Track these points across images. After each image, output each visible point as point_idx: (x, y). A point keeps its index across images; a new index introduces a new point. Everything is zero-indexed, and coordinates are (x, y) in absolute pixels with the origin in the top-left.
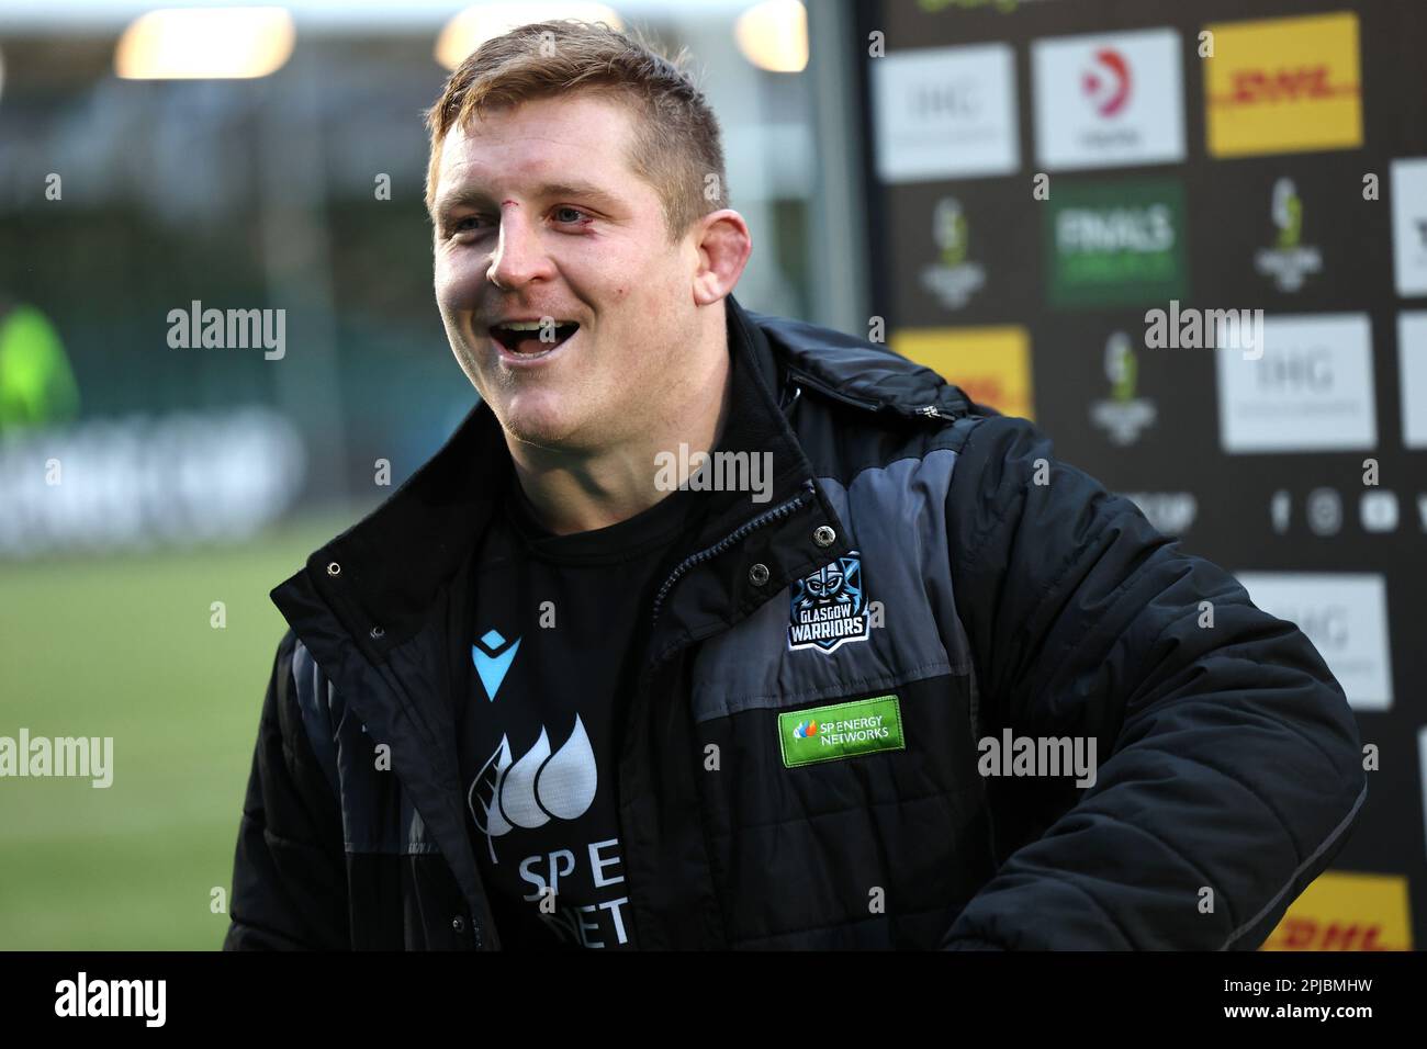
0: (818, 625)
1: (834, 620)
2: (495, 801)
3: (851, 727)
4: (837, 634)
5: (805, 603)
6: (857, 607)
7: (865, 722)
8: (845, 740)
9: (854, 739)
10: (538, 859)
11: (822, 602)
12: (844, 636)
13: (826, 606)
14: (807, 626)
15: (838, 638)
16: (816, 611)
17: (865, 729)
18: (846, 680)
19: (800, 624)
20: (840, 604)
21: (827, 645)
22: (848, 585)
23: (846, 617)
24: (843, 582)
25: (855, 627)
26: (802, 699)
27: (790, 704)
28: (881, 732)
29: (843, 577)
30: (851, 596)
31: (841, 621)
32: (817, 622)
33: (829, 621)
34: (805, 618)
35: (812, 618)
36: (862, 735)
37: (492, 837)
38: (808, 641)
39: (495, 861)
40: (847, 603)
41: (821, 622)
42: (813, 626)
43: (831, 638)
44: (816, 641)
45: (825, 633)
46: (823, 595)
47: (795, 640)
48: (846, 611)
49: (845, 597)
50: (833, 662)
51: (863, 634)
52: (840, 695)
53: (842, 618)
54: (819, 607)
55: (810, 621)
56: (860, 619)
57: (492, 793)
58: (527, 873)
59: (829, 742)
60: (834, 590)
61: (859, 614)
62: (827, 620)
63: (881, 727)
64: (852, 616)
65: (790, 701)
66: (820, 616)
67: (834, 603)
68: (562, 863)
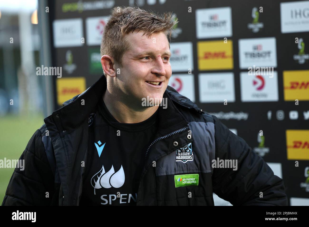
0: (182, 156)
1: (186, 155)
2: (98, 181)
3: (188, 180)
4: (187, 159)
5: (179, 151)
6: (191, 153)
7: (191, 179)
8: (187, 183)
9: (189, 183)
10: (106, 195)
11: (183, 151)
12: (188, 159)
13: (184, 152)
14: (180, 156)
15: (187, 160)
16: (182, 153)
17: (191, 181)
18: (189, 169)
19: (178, 156)
20: (187, 152)
21: (184, 161)
22: (189, 148)
23: (189, 155)
24: (188, 147)
25: (190, 158)
26: (179, 173)
27: (177, 173)
28: (194, 182)
29: (188, 146)
30: (190, 150)
31: (187, 156)
32: (182, 155)
33: (185, 156)
34: (179, 154)
35: (181, 154)
36: (190, 182)
37: (96, 189)
38: (180, 160)
39: (95, 194)
40: (189, 152)
41: (183, 156)
42: (181, 156)
43: (185, 160)
44: (182, 160)
45: (184, 158)
46: (183, 149)
47: (177, 159)
48: (189, 154)
49: (188, 151)
50: (186, 165)
51: (192, 159)
52: (187, 172)
53: (188, 155)
54: (183, 152)
55: (180, 155)
56: (191, 156)
57: (98, 179)
58: (103, 198)
59: (184, 183)
60: (186, 149)
61: (191, 155)
62: (184, 155)
63: (195, 181)
64: (190, 155)
65: (176, 173)
66: (183, 154)
67: (186, 152)
68: (113, 197)
